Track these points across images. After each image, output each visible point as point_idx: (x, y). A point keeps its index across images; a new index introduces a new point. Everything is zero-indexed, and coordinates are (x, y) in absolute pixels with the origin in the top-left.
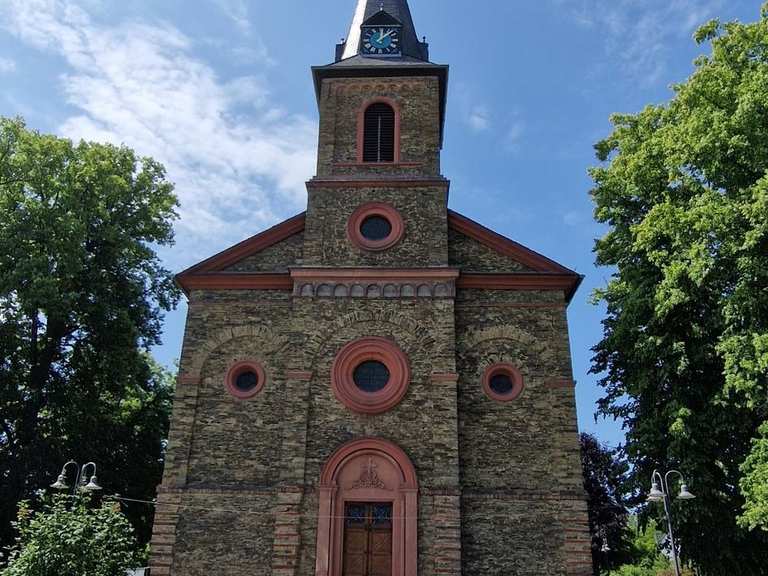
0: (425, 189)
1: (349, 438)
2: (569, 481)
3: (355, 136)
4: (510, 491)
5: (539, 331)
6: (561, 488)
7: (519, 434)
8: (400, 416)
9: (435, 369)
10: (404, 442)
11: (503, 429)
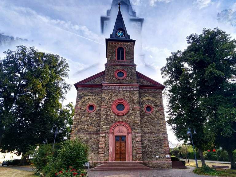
0: (131, 67)
1: (116, 121)
2: (164, 131)
3: (115, 54)
4: (151, 133)
5: (156, 98)
6: (162, 132)
8: (127, 116)
9: (135, 106)
10: (128, 122)
11: (149, 119)
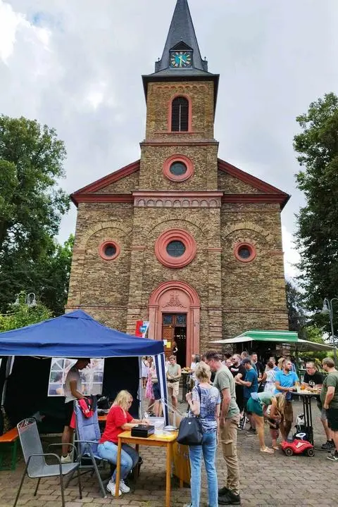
0: (205, 147)
1: (164, 281)
2: (279, 303)
3: (166, 117)
4: (248, 310)
5: (265, 225)
6: (275, 307)
7: (253, 279)
8: (191, 270)
9: (210, 245)
10: (193, 283)
11: (244, 277)
